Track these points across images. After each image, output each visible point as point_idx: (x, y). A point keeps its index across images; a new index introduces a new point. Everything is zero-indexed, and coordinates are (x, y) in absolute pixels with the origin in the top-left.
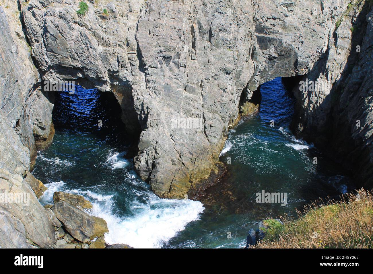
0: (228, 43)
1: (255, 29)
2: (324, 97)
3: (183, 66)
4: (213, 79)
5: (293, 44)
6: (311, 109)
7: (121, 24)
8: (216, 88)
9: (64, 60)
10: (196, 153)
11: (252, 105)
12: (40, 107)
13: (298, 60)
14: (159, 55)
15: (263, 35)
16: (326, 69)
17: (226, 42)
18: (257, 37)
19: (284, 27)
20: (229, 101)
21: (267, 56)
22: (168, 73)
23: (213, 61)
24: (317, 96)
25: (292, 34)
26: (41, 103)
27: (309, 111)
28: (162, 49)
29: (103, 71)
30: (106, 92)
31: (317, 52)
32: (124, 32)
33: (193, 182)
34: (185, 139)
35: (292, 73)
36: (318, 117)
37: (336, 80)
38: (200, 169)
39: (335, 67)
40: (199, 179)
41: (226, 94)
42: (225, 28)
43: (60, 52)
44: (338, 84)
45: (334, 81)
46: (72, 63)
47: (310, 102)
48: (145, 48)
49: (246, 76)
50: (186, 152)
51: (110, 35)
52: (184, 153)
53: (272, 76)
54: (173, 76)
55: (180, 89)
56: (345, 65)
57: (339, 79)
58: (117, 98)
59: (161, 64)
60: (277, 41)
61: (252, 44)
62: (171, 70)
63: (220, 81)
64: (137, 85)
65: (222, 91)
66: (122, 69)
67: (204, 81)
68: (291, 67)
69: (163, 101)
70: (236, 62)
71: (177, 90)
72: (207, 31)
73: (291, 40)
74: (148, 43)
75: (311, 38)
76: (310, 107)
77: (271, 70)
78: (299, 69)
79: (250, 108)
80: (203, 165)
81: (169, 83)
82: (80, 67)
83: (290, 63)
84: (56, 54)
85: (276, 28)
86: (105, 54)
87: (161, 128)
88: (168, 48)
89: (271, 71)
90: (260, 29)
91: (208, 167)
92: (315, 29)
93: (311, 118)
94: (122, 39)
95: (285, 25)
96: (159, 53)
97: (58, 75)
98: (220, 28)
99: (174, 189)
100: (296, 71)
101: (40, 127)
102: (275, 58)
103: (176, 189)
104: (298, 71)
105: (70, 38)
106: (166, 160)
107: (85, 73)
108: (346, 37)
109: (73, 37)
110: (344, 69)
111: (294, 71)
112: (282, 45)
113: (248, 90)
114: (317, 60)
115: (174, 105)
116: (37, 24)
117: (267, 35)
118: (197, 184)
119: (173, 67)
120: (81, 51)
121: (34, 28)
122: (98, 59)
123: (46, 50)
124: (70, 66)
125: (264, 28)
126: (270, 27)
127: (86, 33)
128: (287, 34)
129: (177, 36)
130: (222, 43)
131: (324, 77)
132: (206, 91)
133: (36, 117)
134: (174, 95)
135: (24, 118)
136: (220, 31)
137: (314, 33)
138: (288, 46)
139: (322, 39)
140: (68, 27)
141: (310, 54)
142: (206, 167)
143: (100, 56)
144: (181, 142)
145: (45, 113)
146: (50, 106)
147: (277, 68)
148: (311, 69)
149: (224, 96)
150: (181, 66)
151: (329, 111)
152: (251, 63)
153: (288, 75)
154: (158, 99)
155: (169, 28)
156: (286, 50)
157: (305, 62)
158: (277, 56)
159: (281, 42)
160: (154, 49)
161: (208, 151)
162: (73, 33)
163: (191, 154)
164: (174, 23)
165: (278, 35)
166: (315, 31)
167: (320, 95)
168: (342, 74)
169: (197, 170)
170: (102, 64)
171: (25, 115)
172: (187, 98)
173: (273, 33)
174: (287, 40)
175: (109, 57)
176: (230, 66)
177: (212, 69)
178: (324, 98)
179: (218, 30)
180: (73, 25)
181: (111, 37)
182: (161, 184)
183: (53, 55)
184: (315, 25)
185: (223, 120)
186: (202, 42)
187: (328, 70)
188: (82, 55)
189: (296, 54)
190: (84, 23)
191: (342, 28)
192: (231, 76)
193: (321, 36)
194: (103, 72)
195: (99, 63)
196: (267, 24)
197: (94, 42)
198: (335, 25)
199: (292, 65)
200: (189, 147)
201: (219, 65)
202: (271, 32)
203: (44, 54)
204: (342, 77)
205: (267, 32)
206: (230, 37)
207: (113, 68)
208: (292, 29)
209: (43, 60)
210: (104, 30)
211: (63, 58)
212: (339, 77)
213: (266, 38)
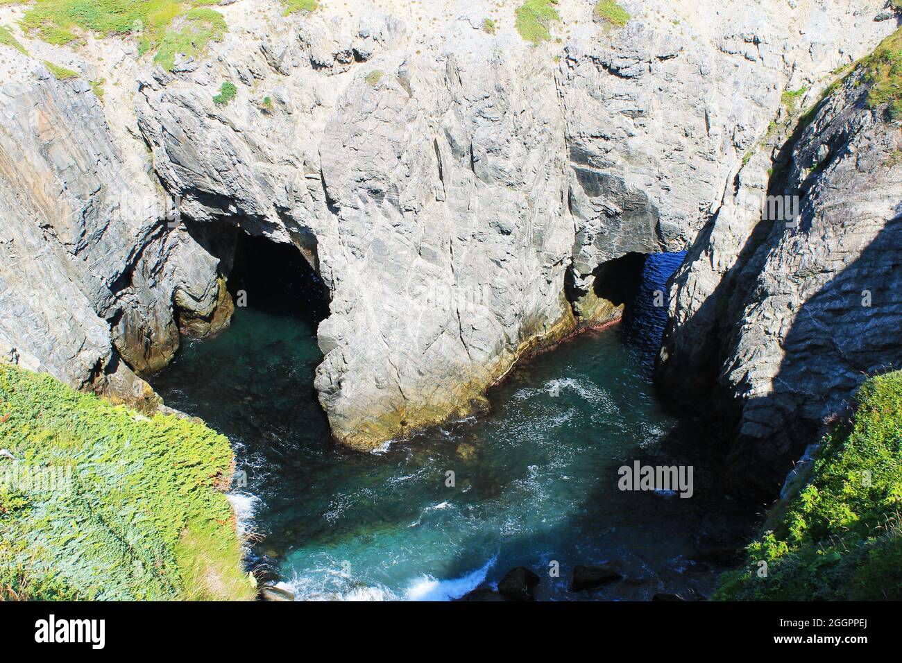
0: (507, 176)
1: (569, 154)
2: (703, 299)
3: (411, 210)
4: (476, 240)
5: (647, 191)
6: (682, 320)
7: (299, 125)
8: (482, 258)
9: (199, 180)
10: (431, 372)
11: (604, 304)
12: (187, 260)
13: (661, 221)
14: (360, 184)
15: (585, 167)
16: (710, 244)
17: (502, 173)
18: (577, 170)
19: (628, 156)
20: (507, 285)
21: (600, 208)
22: (380, 219)
23: (477, 206)
24: (691, 295)
25: (644, 171)
26: (188, 254)
27: (679, 324)
28: (363, 175)
29: (263, 206)
30: (283, 244)
31: (701, 210)
32: (302, 139)
33: (408, 424)
34: (409, 344)
35: (655, 247)
36: (691, 336)
37: (727, 268)
38: (431, 404)
39: (727, 242)
40: (422, 420)
41: (503, 270)
42: (497, 147)
43: (189, 165)
44: (731, 274)
45: (723, 269)
46: (212, 187)
47: (679, 307)
48: (332, 170)
49: (557, 242)
50: (410, 369)
51: (274, 143)
52: (405, 370)
53: (619, 250)
54: (390, 227)
55: (405, 252)
56: (746, 239)
57: (734, 266)
58: (306, 258)
59: (365, 202)
60: (614, 182)
61: (564, 182)
62: (386, 215)
63: (489, 246)
64: (324, 235)
65: (494, 265)
66: (297, 204)
67: (456, 241)
68: (650, 234)
69: (369, 270)
70: (522, 213)
71: (400, 253)
72: (466, 150)
73: (643, 182)
74: (338, 163)
75: (686, 181)
76: (679, 315)
77: (615, 236)
78: (667, 241)
79: (599, 308)
80: (437, 397)
81: (381, 238)
82: (226, 194)
83: (647, 227)
84: (185, 169)
85: (610, 156)
86: (263, 176)
87: (360, 317)
88: (374, 174)
89: (616, 239)
90: (579, 156)
91: (447, 402)
92: (694, 165)
93: (682, 337)
94: (294, 152)
95: (629, 153)
96: (358, 181)
97: (201, 206)
98: (488, 147)
99: (363, 431)
100: (661, 243)
101: (190, 295)
102: (617, 214)
103: (367, 430)
104: (666, 244)
105: (203, 143)
106: (363, 377)
107: (239, 206)
108: (756, 187)
109: (209, 142)
110: (745, 247)
111: (659, 244)
112: (626, 189)
113: (576, 271)
114: (702, 227)
115: (391, 279)
116: (152, 115)
117: (594, 169)
118: (415, 430)
119: (389, 210)
120: (223, 167)
121: (148, 122)
122: (253, 183)
123: (171, 160)
124: (211, 192)
125: (587, 154)
126: (598, 152)
127: (228, 135)
128: (635, 169)
129: (392, 154)
130: (495, 174)
131: (707, 259)
132: (460, 261)
133: (180, 277)
134: (391, 261)
135: (143, 275)
136: (488, 152)
137: (693, 172)
138: (636, 193)
139: (710, 187)
140: (199, 124)
141: (683, 212)
142: (442, 400)
143: (256, 178)
144: (401, 349)
145: (198, 273)
146: (208, 262)
147: (625, 233)
148: (692, 242)
149: (499, 275)
150: (407, 210)
151: (711, 327)
152: (569, 219)
153: (649, 249)
154: (362, 264)
155: (377, 138)
156: (635, 201)
157: (675, 228)
158: (619, 210)
159: (622, 183)
160: (350, 174)
161: (462, 373)
162: (209, 135)
163: (421, 374)
164: (386, 130)
165: (614, 169)
166: (695, 169)
167: (697, 295)
168: (739, 257)
169: (424, 403)
170: (261, 192)
171: (146, 269)
172: (419, 269)
173: (605, 165)
174: (635, 181)
175: (272, 181)
176: (509, 221)
177: (473, 222)
178: (703, 301)
179: (483, 150)
180: (208, 121)
181: (273, 146)
182: (341, 419)
183: (183, 171)
184: (695, 156)
185: (499, 319)
186: (458, 171)
187: (714, 247)
188: (226, 173)
189: (655, 210)
190: (227, 119)
191: (750, 167)
192: (511, 237)
193: (707, 180)
194: (265, 208)
195: (256, 190)
196: (592, 147)
197: (245, 153)
198: (742, 161)
199: (653, 230)
200: (418, 361)
201: (488, 216)
202: (600, 163)
203: (168, 167)
204: (740, 262)
205: (594, 163)
206: (509, 165)
207: (279, 201)
208: (645, 161)
209: (169, 177)
210: (264, 133)
211: (197, 177)
212: (734, 263)
213: (594, 174)
